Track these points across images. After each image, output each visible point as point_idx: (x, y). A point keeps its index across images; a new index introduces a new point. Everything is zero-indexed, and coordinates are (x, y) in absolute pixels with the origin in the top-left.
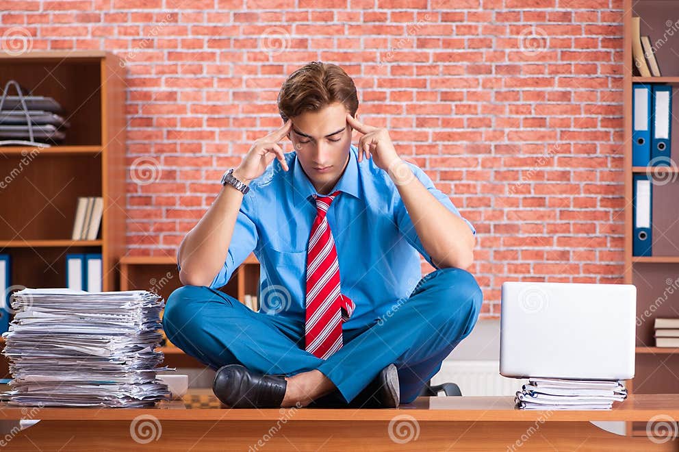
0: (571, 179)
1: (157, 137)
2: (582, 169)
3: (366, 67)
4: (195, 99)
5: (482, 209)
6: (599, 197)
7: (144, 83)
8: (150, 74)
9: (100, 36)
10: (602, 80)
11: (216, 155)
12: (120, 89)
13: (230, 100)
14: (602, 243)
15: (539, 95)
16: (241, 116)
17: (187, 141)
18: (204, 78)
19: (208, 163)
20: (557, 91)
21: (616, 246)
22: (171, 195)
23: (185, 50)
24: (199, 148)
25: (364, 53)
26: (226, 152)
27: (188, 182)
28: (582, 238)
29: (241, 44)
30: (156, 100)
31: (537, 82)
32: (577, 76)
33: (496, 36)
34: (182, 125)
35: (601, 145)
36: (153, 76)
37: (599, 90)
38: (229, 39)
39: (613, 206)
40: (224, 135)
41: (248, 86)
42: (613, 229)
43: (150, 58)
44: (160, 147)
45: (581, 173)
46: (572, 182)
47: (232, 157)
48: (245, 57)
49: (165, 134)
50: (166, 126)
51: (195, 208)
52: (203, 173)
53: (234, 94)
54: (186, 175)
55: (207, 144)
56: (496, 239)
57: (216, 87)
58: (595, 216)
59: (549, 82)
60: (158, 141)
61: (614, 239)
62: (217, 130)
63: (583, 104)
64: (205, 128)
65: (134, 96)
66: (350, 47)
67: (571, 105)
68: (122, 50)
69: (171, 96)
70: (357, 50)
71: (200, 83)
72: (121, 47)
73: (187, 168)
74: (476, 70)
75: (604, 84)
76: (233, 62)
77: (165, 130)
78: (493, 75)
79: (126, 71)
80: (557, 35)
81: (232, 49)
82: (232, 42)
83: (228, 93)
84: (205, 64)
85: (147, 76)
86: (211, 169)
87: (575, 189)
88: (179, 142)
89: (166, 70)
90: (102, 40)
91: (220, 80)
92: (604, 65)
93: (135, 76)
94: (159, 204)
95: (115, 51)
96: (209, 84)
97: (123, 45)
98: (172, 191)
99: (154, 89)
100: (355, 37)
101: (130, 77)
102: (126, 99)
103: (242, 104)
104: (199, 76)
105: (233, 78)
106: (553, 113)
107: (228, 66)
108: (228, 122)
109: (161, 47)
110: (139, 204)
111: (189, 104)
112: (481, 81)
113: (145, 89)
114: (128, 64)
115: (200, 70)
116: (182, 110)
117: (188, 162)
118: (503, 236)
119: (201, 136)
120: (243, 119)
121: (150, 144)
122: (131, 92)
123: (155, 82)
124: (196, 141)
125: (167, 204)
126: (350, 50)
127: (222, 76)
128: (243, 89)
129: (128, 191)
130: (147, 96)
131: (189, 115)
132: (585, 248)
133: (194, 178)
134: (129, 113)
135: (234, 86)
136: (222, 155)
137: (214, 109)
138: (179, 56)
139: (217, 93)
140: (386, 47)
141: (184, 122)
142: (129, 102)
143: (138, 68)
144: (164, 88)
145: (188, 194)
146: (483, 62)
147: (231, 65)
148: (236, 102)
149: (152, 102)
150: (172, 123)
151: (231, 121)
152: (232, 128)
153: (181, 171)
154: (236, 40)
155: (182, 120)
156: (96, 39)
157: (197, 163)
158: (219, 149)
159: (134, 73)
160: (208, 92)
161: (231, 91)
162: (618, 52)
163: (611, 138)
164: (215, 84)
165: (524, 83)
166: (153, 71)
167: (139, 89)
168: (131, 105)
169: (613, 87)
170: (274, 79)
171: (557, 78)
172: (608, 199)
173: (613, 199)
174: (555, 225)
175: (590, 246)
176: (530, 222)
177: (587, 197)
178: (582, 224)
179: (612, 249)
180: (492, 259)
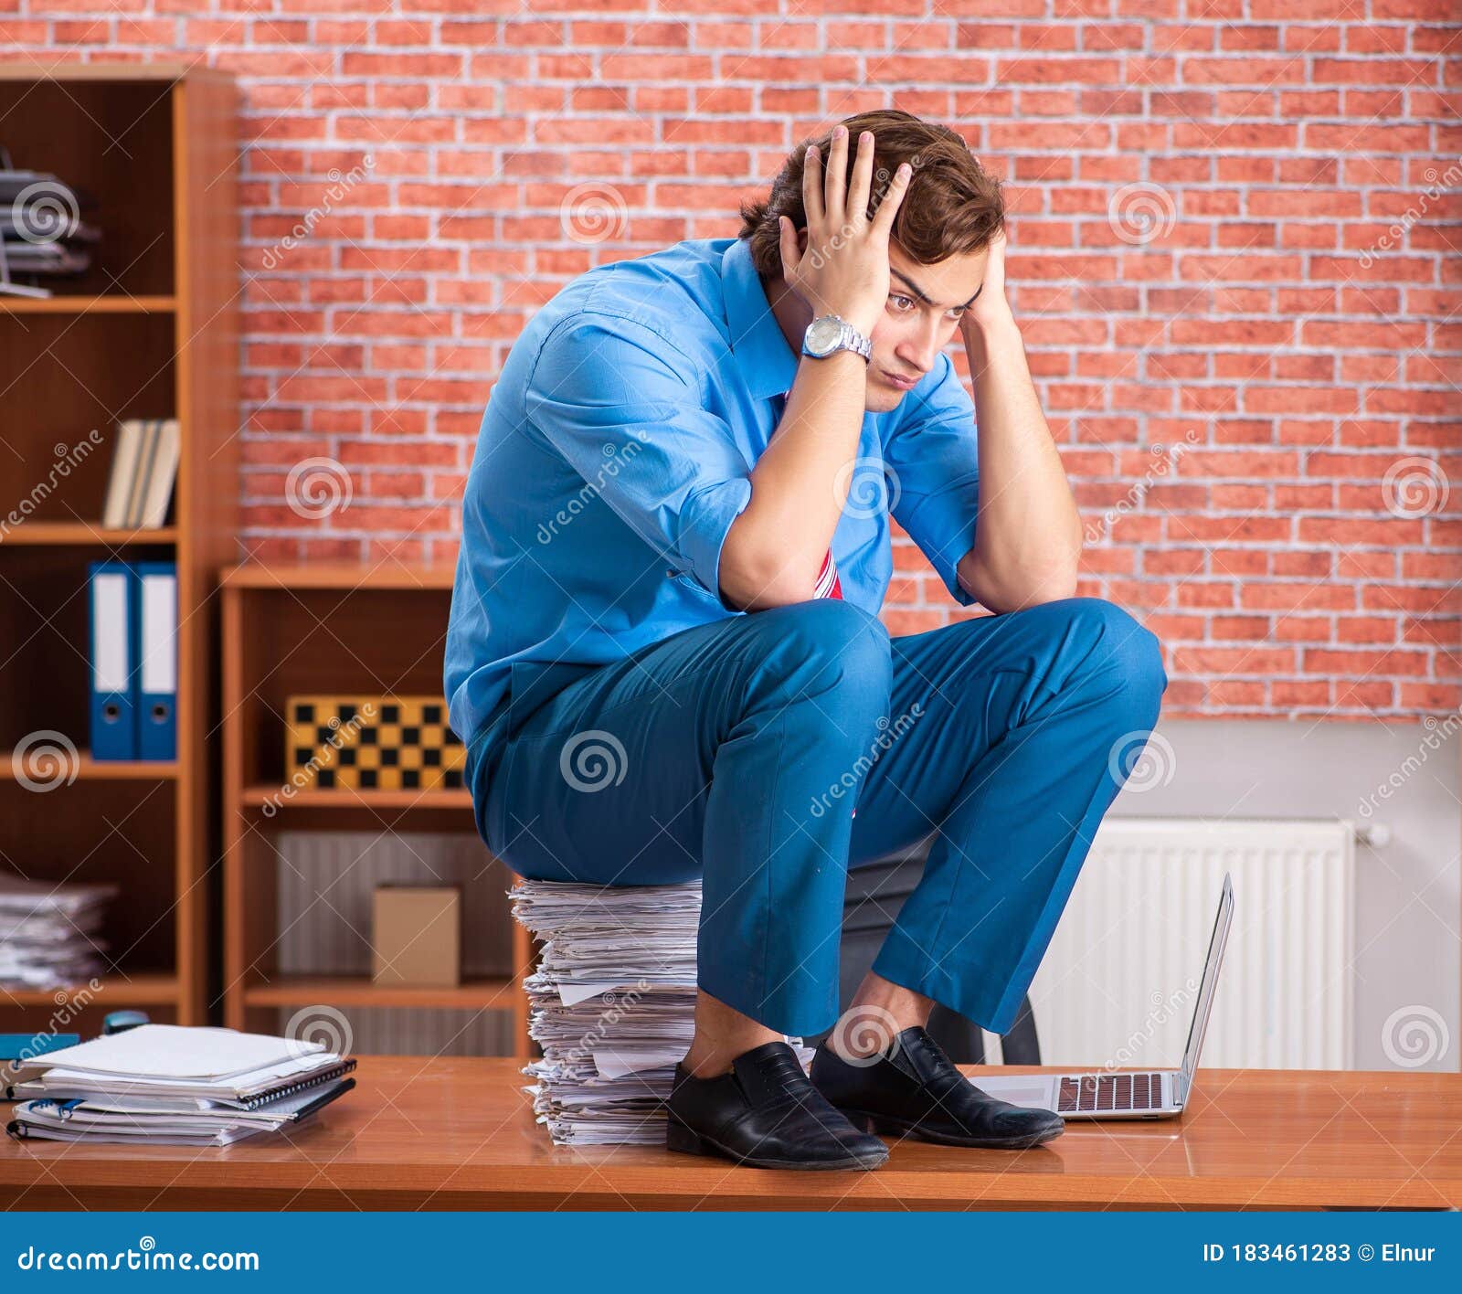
0: (1337, 374)
1: (316, 262)
2: (1362, 351)
3: (832, 93)
4: (409, 169)
5: (1116, 447)
6: (1405, 419)
7: (283, 128)
8: (297, 105)
9: (177, 13)
10: (1415, 132)
11: (460, 309)
12: (224, 144)
13: (496, 175)
14: (1412, 534)
15: (1260, 169)
16: (523, 212)
17: (390, 274)
18: (431, 118)
19: (442, 327)
20: (1302, 159)
21: (1445, 542)
22: (349, 405)
23: (385, 49)
24: (419, 292)
25: (826, 58)
26: (486, 301)
27: (393, 376)
28: (1362, 521)
29: (523, 34)
30: (313, 171)
31: (1252, 136)
32: (1353, 121)
33: (1152, 20)
34: (378, 235)
35: (1412, 292)
36: (308, 112)
37: (1407, 156)
38: (493, 23)
39: (1439, 443)
40: (480, 259)
41: (539, 139)
43: (299, 68)
44: (321, 288)
45: (1360, 360)
46: (1339, 382)
47: (500, 314)
48: (533, 66)
49: (335, 255)
50: (340, 236)
51: (410, 439)
52: (430, 354)
53: (506, 157)
54: (386, 358)
55: (440, 283)
56: (1149, 522)
57: (461, 140)
59: (1282, 136)
60: (320, 273)
61: (1439, 525)
62: (463, 246)
63: (1366, 190)
64: (435, 241)
65: (261, 161)
66: (792, 44)
67: (1337, 192)
68: (230, 48)
69: (350, 161)
70: (810, 52)
71: (423, 131)
72: (228, 39)
73: (391, 341)
74: (1100, 103)
75: (1418, 141)
76: (504, 80)
77: (335, 246)
78: (1146, 117)
79: (239, 99)
80: (1304, 17)
81: (502, 48)
82: (501, 29)
83: (489, 155)
84: (434, 83)
85: (291, 112)
86: (448, 342)
87: (1345, 401)
88: (369, 275)
89: (339, 95)
90: (181, 23)
91: (472, 124)
92: (1418, 94)
93: (262, 113)
94: (320, 428)
95: (214, 49)
96: (444, 133)
97: (233, 36)
98: (352, 395)
99: (309, 145)
100: (807, 18)
101: (249, 113)
102: (239, 168)
103: (525, 183)
104: (419, 113)
105: (504, 118)
106: (1293, 212)
107: (491, 89)
108: (491, 227)
109: (326, 40)
110: (272, 427)
111: (395, 182)
112: (1115, 131)
113: (287, 144)
114: (246, 82)
115: (421, 97)
116: (377, 195)
117: (394, 324)
118: (1167, 516)
119: (426, 260)
120: (527, 220)
121: (296, 281)
122: (253, 151)
123: (311, 128)
124: (410, 274)
125: (341, 428)
126: (793, 53)
127: (477, 114)
128: (529, 145)
129: (245, 396)
130: (291, 161)
131: (395, 210)
132: (1371, 547)
133: (407, 364)
134: (247, 202)
135: (506, 137)
136: (475, 309)
137: (456, 195)
138: (369, 64)
139: (464, 154)
140: (881, 45)
141: (384, 228)
142: (247, 176)
143: (271, 92)
144: (333, 143)
145: (393, 404)
146: (1121, 84)
147: (498, 85)
148: (512, 179)
149: (305, 176)
150: (352, 228)
151: (499, 224)
152: (501, 243)
153: (375, 349)
154: (512, 26)
155: (379, 220)
156: (166, 18)
157: (413, 328)
158: (469, 293)
159: (258, 105)
160: (441, 154)
161: (498, 151)
162: (1453, 62)
163: (1436, 275)
164: (460, 134)
165: (1223, 136)
166: (308, 99)
167: (271, 144)
168: (252, 184)
169: (1441, 149)
170: (605, 123)
171: (1303, 125)
172: (1428, 425)
173: (1440, 424)
174: (1295, 488)
175: (1381, 540)
176: (1232, 480)
177: (1375, 421)
178: (1362, 488)
179: (1436, 549)
180: (1138, 570)
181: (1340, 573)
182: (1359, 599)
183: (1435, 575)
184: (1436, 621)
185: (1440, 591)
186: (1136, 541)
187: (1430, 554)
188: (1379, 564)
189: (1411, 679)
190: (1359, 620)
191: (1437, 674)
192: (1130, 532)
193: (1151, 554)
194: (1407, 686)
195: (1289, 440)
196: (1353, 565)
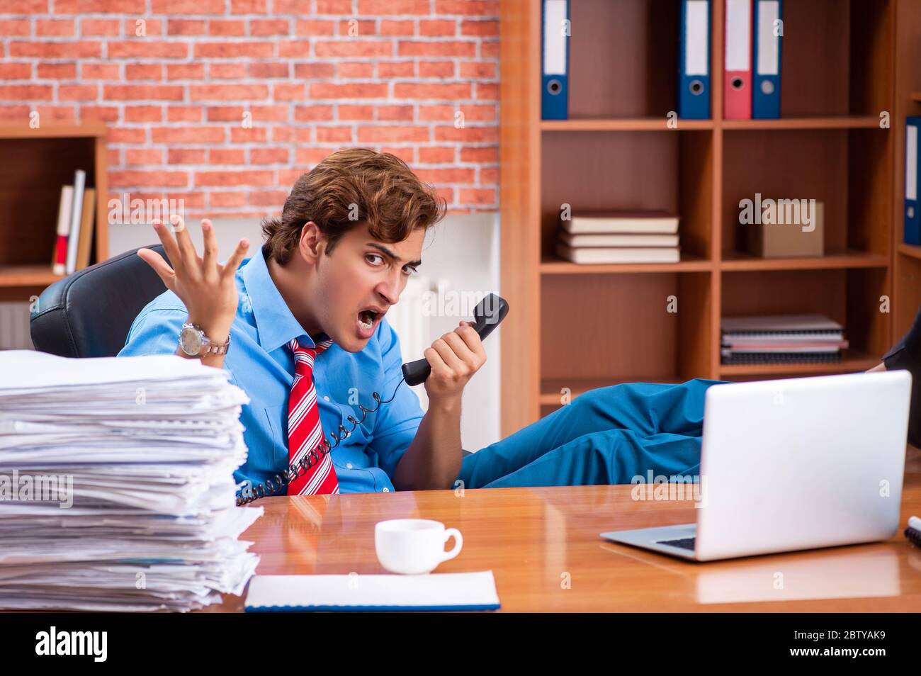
5: (275, 39)
6: (460, 19)
14: (464, 93)
21: (485, 97)
28: (433, 84)
39: (481, 34)
42: (482, 71)
56: (297, 88)
58: (452, 49)
61: (482, 87)
118: (309, 83)
132: (440, 101)
172: (474, 23)
173: (481, 22)
174: (390, 64)
175: (445, 97)
176: (350, 59)
177: (442, 20)
178: (433, 63)
179: (480, 102)
180: (291, 119)
181: (420, 118)
182: (432, 135)
183: (479, 118)
184: (480, 149)
185: (484, 130)
186: (289, 100)
187: (476, 106)
188: (445, 113)
189: (465, 186)
190: (432, 148)
191: (482, 182)
192: (284, 94)
193: (299, 109)
194: (462, 190)
195: (387, 33)
196: (428, 113)
